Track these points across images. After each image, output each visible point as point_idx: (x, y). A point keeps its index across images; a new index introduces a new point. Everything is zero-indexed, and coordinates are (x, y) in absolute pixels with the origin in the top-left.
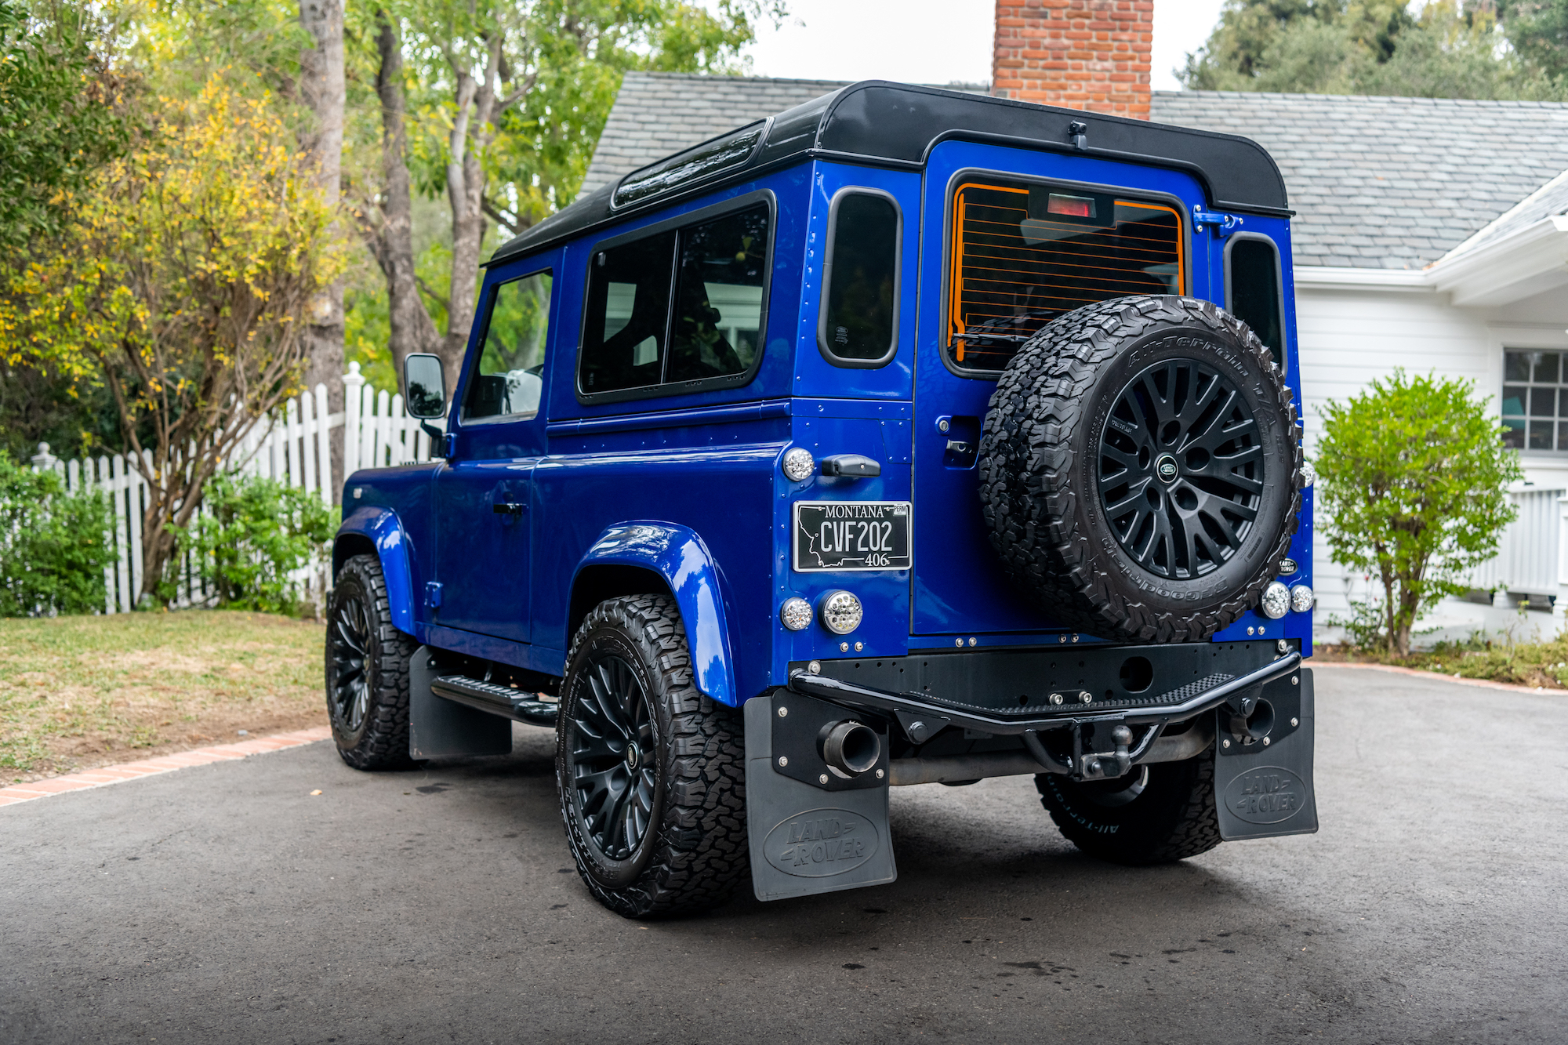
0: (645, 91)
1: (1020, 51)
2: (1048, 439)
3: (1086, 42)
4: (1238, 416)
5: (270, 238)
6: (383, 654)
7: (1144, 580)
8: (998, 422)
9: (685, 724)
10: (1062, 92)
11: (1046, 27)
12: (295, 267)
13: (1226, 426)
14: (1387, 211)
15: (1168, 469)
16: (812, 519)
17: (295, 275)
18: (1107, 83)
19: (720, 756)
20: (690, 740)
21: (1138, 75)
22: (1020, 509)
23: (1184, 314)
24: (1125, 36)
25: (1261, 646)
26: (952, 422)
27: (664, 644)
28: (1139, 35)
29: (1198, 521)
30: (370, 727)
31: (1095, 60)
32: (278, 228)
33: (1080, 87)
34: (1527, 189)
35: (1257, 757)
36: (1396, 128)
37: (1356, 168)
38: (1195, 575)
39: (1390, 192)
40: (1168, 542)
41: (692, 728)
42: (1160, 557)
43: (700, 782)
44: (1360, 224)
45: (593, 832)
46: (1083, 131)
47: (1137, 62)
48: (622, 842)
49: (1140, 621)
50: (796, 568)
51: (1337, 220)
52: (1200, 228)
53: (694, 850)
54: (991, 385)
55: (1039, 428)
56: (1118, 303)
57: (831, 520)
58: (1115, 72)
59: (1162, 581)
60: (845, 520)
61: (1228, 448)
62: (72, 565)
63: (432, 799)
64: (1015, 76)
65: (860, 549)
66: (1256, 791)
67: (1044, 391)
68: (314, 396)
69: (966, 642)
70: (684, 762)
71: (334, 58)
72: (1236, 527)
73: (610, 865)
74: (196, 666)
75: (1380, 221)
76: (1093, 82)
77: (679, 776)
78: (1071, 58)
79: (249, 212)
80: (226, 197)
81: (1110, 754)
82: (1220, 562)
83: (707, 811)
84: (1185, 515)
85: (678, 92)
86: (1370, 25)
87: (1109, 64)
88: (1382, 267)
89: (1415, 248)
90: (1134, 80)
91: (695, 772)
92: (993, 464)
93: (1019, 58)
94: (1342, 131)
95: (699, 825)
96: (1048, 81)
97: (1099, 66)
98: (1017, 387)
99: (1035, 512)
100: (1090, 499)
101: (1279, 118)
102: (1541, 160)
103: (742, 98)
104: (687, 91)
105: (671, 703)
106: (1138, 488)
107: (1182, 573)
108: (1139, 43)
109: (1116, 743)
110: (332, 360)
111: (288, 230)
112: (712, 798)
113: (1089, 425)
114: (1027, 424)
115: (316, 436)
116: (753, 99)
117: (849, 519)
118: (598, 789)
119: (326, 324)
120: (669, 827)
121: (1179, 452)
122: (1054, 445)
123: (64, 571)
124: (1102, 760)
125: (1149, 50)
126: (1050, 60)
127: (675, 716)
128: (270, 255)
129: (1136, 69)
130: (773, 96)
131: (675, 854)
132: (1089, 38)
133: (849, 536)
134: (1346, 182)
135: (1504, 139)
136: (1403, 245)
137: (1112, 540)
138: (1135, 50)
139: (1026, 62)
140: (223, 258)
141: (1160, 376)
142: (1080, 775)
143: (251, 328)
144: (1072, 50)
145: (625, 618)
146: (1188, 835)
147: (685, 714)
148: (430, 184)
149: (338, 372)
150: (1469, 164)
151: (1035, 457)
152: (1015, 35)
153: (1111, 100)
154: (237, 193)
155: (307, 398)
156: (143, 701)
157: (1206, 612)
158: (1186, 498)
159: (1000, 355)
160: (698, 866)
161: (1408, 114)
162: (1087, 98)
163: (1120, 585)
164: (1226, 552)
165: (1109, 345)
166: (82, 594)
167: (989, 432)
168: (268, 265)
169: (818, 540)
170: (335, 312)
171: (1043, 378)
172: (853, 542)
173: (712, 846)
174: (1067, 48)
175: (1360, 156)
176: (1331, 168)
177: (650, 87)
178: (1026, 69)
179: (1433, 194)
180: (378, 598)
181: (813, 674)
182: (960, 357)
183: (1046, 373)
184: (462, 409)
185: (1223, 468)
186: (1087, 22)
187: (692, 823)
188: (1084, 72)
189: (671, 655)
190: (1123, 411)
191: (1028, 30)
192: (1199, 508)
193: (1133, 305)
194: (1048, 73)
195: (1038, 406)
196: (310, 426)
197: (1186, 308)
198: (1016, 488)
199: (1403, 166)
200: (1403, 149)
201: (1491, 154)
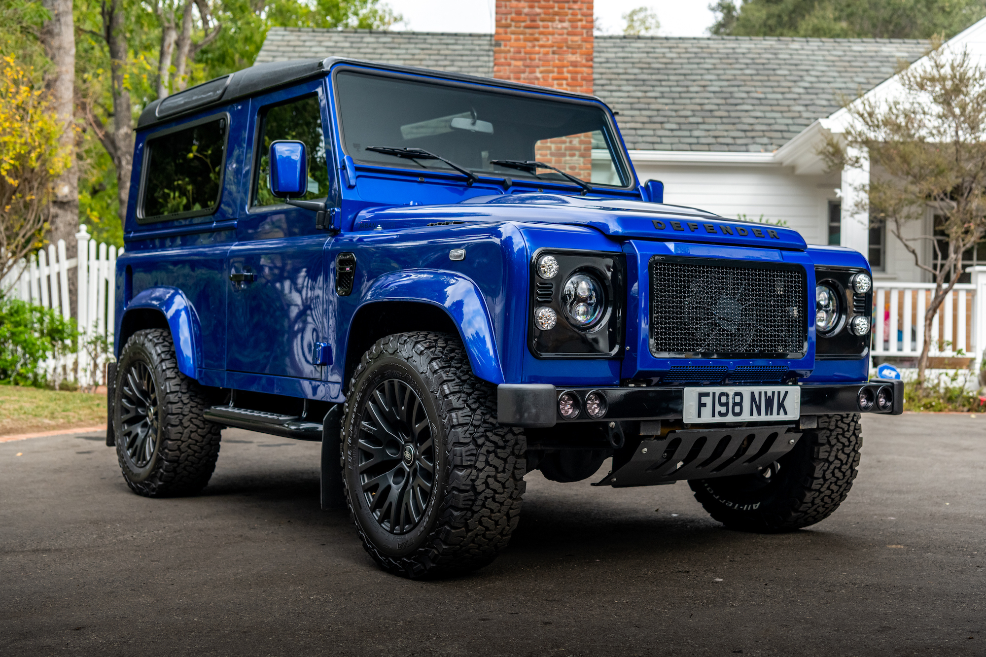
0: (283, 40)
1: (509, 17)
3: (551, 11)
5: (18, 146)
10: (537, 43)
11: (525, 1)
12: (35, 165)
14: (759, 114)
17: (37, 169)
18: (565, 36)
21: (585, 31)
24: (576, 6)
28: (585, 6)
31: (557, 22)
32: (23, 140)
33: (548, 40)
36: (777, 59)
37: (745, 85)
39: (764, 102)
44: (740, 123)
47: (584, 23)
51: (725, 120)
58: (570, 29)
64: (506, 33)
68: (57, 247)
71: (67, 25)
75: (752, 121)
76: (556, 36)
78: (542, 20)
85: (305, 41)
87: (566, 24)
88: (747, 151)
89: (771, 138)
90: (582, 34)
93: (509, 21)
94: (741, 61)
96: (528, 36)
97: (560, 25)
101: (703, 52)
102: (867, 78)
103: (347, 45)
104: (310, 41)
108: (585, 10)
110: (70, 224)
111: (29, 140)
115: (59, 274)
116: (354, 45)
119: (65, 200)
125: (592, 14)
126: (528, 22)
128: (18, 157)
129: (583, 27)
130: (368, 43)
132: (553, 7)
134: (736, 95)
135: (847, 64)
136: (764, 136)
138: (583, 15)
139: (513, 24)
143: (7, 204)
144: (543, 16)
149: (74, 231)
150: (819, 82)
152: (507, 6)
153: (568, 47)
155: (51, 249)
161: (787, 49)
162: (552, 46)
168: (17, 163)
170: (71, 192)
174: (539, 14)
175: (749, 78)
176: (729, 86)
177: (287, 38)
178: (513, 29)
179: (792, 102)
188: (550, 29)
194: (528, 31)
196: (54, 268)
199: (775, 84)
200: (779, 72)
201: (836, 74)
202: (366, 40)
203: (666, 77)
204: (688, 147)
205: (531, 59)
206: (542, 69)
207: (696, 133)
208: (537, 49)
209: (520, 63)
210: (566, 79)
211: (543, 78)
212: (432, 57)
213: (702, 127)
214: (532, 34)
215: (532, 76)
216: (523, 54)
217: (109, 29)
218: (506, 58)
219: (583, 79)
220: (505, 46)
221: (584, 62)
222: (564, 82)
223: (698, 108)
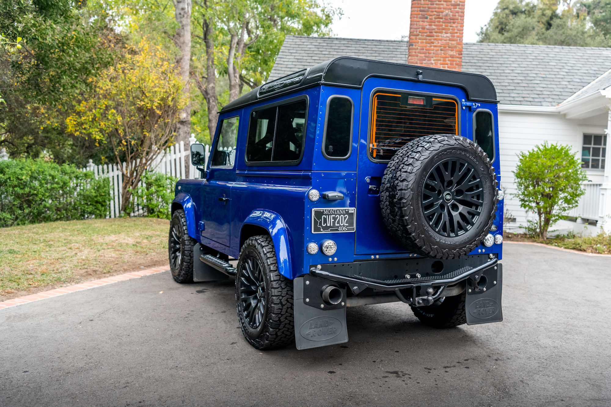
1: (418, 30)
2: (403, 188)
4: (474, 178)
5: (162, 93)
6: (185, 245)
7: (438, 238)
8: (387, 180)
9: (275, 284)
10: (432, 45)
11: (427, 22)
12: (171, 103)
13: (470, 181)
14: (544, 86)
15: (448, 197)
16: (319, 215)
17: (171, 106)
18: (448, 41)
19: (287, 296)
20: (276, 290)
21: (458, 39)
22: (393, 212)
23: (455, 142)
24: (454, 25)
25: (483, 256)
26: (371, 179)
27: (269, 255)
28: (459, 25)
29: (459, 216)
30: (181, 269)
31: (444, 34)
32: (165, 90)
33: (439, 43)
34: (593, 78)
35: (481, 295)
36: (548, 56)
37: (534, 70)
38: (457, 235)
39: (545, 79)
40: (448, 223)
41: (277, 286)
42: (444, 229)
43: (280, 305)
44: (535, 90)
45: (246, 317)
46: (421, 74)
47: (458, 34)
48: (255, 323)
49: (436, 252)
50: (313, 232)
51: (526, 88)
52: (464, 108)
53: (278, 328)
54: (385, 166)
55: (400, 184)
56: (431, 138)
57: (326, 215)
58: (451, 38)
59: (444, 238)
60: (331, 215)
61: (471, 189)
62: (97, 202)
63: (201, 295)
64: (416, 39)
65: (336, 225)
66: (480, 307)
67: (403, 170)
68: (180, 145)
69: (375, 257)
70: (274, 298)
71: (187, 31)
72: (473, 218)
73: (251, 330)
74: (131, 241)
75: (541, 89)
76: (443, 41)
77: (272, 303)
78: (436, 33)
79: (155, 84)
80: (147, 79)
81: (425, 297)
82: (466, 230)
83: (282, 315)
84: (454, 213)
86: (544, 17)
87: (449, 35)
88: (541, 105)
89: (553, 99)
91: (278, 301)
92: (384, 195)
93: (418, 33)
94: (530, 57)
95: (279, 320)
96: (428, 41)
97: (445, 36)
98: (394, 168)
99: (399, 213)
100: (418, 209)
101: (508, 52)
102: (598, 68)
103: (325, 44)
104: (307, 42)
105: (270, 277)
106: (437, 204)
107: (452, 235)
108: (459, 27)
109: (428, 294)
110: (186, 133)
111: (168, 90)
112: (284, 310)
113: (418, 182)
114: (396, 182)
115: (180, 158)
116: (329, 45)
117: (333, 214)
118: (248, 302)
119: (184, 120)
120: (269, 320)
121: (452, 191)
122: (405, 190)
123: (94, 204)
124: (423, 300)
125: (463, 30)
126: (428, 33)
127: (271, 281)
128: (162, 99)
129: (458, 37)
131: (271, 329)
132: (442, 26)
133: (332, 220)
134: (531, 75)
135: (586, 60)
136: (549, 98)
137: (426, 224)
138: (458, 30)
139: (420, 34)
140: (146, 100)
141: (445, 164)
142: (415, 305)
143: (156, 124)
144: (436, 30)
145: (256, 244)
146: (457, 319)
147: (275, 281)
148: (223, 71)
149: (188, 136)
150: (573, 69)
151: (399, 194)
152: (417, 25)
153: (449, 47)
154: (151, 78)
155: (177, 145)
156: (111, 255)
157: (461, 249)
158: (455, 207)
159: (389, 155)
160: (279, 334)
161: (553, 51)
162: (441, 46)
163: (429, 240)
164: (469, 227)
165: (427, 154)
166: (100, 211)
167: (383, 183)
168: (161, 103)
169: (321, 222)
170: (187, 116)
171: (402, 165)
172: (334, 223)
173: (284, 327)
174: (434, 29)
175: (535, 66)
176: (525, 70)
177: (294, 41)
178: (420, 36)
179: (560, 80)
180: (184, 225)
181: (318, 269)
182: (375, 155)
183: (403, 164)
184: (211, 162)
185: (468, 196)
186: (441, 20)
187: (277, 319)
188: (440, 37)
189: (271, 259)
190: (432, 177)
191: (421, 23)
192: (459, 211)
193: (436, 139)
194: (428, 38)
195: (400, 176)
196: (178, 155)
197: (456, 140)
198: (392, 204)
199: (550, 70)
200: (551, 64)
201: (581, 66)
202: (334, 42)
203: (491, 65)
204: (509, 102)
205: (429, 53)
206: (435, 58)
207: (512, 95)
208: (432, 47)
209: (423, 55)
210: (447, 64)
211: (435, 63)
212: (369, 52)
213: (515, 91)
214: (430, 40)
215: (429, 62)
216: (425, 50)
217: (206, 34)
218: (415, 53)
219: (456, 64)
220: (416, 46)
221: (457, 55)
222: (446, 66)
223: (511, 81)
